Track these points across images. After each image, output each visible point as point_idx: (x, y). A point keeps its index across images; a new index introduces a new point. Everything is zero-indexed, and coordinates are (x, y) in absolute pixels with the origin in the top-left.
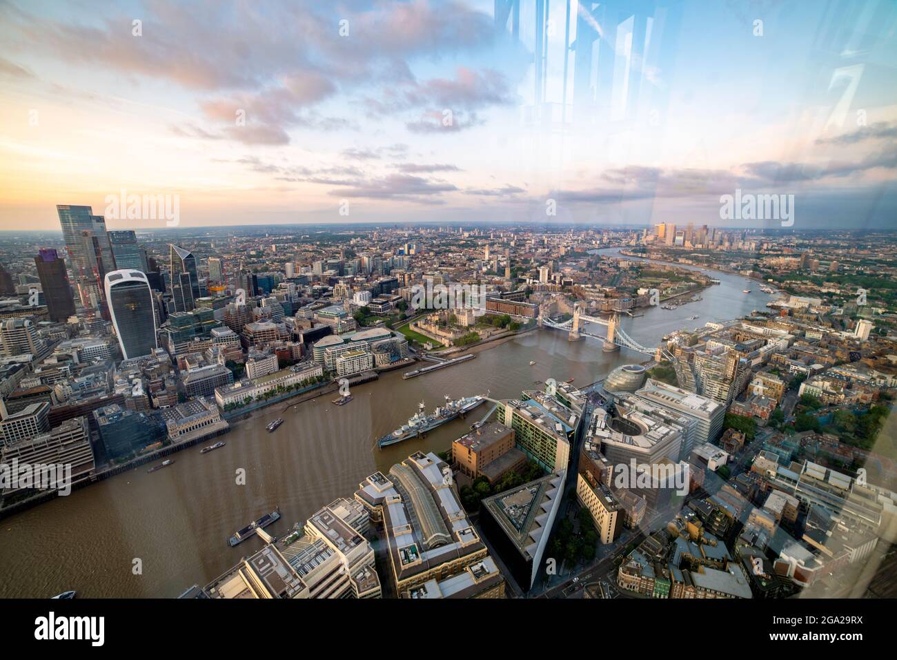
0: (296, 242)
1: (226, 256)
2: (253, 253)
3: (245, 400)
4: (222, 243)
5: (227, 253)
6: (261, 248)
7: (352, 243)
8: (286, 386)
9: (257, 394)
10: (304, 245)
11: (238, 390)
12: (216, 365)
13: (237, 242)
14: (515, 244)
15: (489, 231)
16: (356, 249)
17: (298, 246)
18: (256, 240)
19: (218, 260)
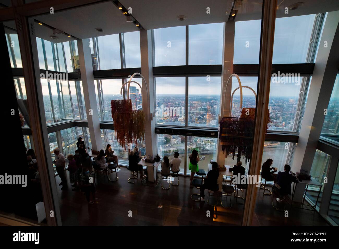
0: (191, 100)
1: (169, 104)
2: (177, 103)
3: (169, 151)
4: (168, 99)
5: (169, 102)
6: (180, 101)
7: (212, 102)
8: (182, 149)
9: (173, 150)
10: (194, 101)
11: (167, 147)
12: (161, 138)
13: (172, 99)
14: (286, 106)
15: (272, 100)
16: (213, 104)
17: (192, 102)
18: (179, 99)
19: (166, 104)
